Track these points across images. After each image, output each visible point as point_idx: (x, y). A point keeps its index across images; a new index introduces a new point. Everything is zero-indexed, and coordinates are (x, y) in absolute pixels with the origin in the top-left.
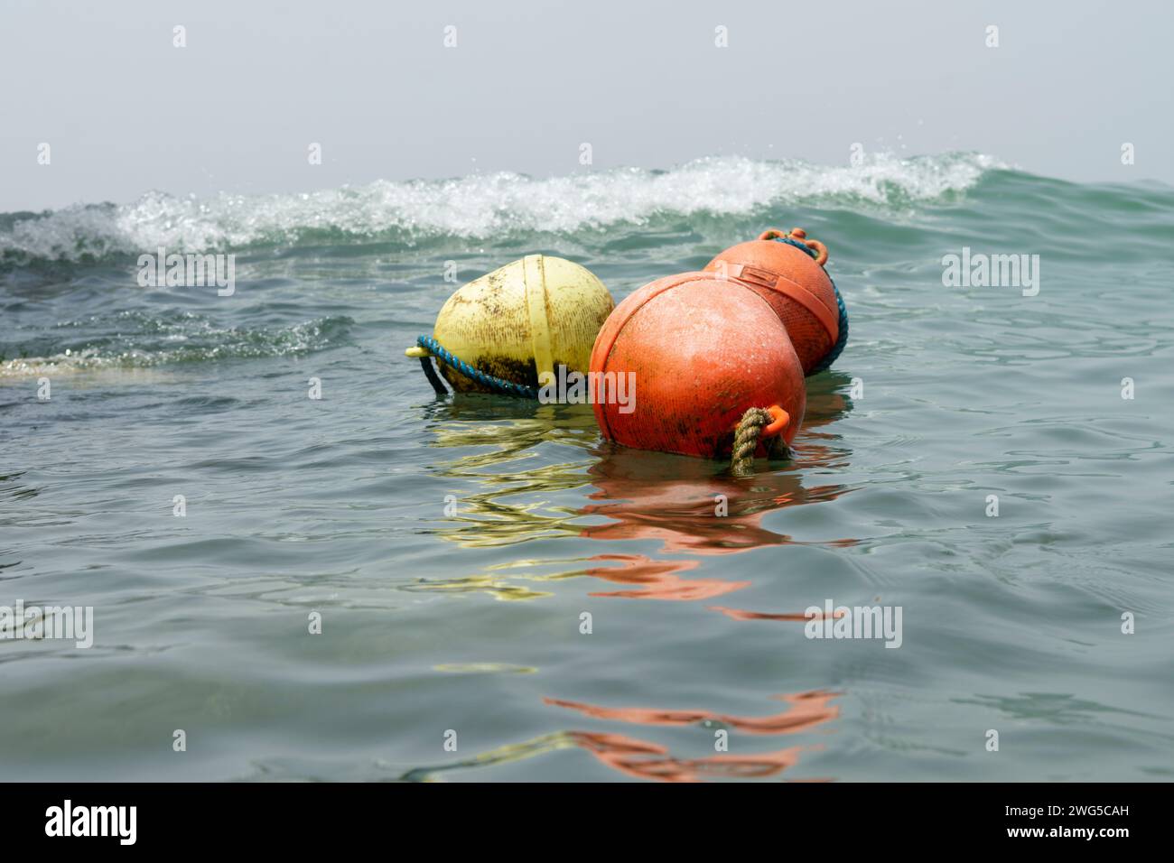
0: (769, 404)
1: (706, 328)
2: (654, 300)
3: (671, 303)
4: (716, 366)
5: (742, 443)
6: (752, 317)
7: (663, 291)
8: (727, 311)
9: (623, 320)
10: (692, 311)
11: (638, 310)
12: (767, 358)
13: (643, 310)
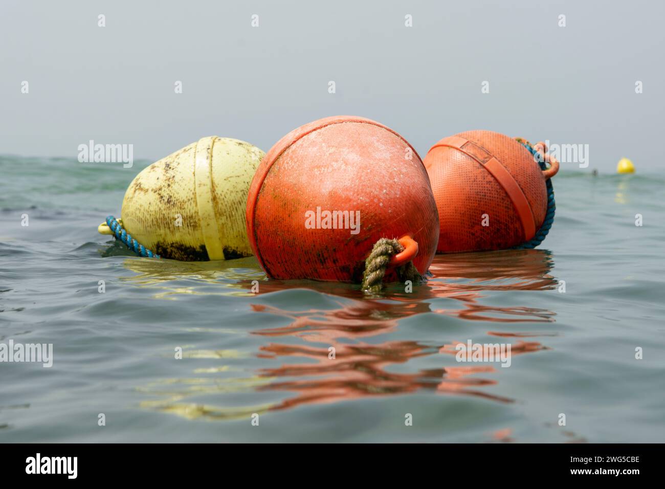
0: (399, 235)
1: (343, 167)
2: (300, 142)
3: (313, 144)
4: (350, 200)
5: (372, 271)
6: (387, 155)
7: (308, 133)
8: (364, 150)
9: (272, 160)
10: (332, 150)
11: (285, 150)
12: (399, 193)
13: (289, 151)
